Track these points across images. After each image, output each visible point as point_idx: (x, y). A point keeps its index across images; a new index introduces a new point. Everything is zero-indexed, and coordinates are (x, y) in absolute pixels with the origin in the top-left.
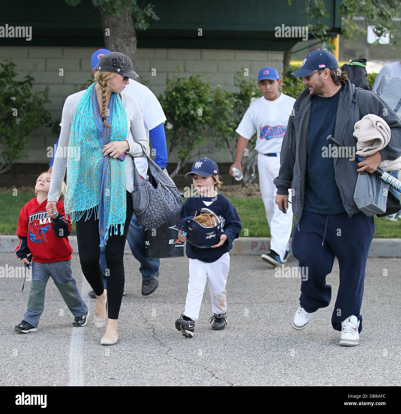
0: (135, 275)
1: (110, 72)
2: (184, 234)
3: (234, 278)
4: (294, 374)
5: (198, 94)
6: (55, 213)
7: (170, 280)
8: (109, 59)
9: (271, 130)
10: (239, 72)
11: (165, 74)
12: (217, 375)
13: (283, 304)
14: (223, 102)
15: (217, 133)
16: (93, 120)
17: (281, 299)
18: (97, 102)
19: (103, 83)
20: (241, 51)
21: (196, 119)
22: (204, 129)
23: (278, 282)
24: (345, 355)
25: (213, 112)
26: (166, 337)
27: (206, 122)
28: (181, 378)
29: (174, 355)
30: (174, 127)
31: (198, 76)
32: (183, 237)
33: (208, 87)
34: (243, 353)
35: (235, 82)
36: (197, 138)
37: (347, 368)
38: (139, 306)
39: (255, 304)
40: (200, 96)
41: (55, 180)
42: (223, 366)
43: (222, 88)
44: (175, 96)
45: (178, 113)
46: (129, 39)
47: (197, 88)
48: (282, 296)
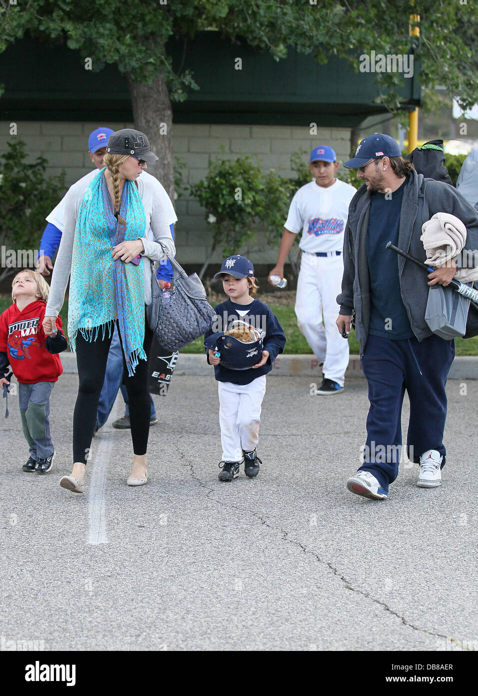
0: (169, 400)
1: (122, 154)
2: (216, 355)
3: (290, 404)
4: (362, 521)
5: (247, 180)
6: (54, 331)
7: (213, 406)
8: (120, 139)
9: (322, 224)
10: (297, 154)
11: (207, 156)
12: (268, 522)
13: (349, 436)
14: (277, 190)
15: (270, 228)
16: (102, 216)
17: (346, 430)
18: (108, 192)
19: (114, 168)
20: (299, 128)
21: (245, 211)
22: (254, 222)
23: (343, 409)
24: (424, 498)
25: (265, 202)
26: (206, 476)
27: (257, 214)
28: (225, 526)
29: (216, 498)
30: (217, 220)
31: (247, 158)
32: (217, 358)
33: (259, 171)
34: (300, 496)
35: (291, 165)
36: (246, 234)
37: (426, 514)
38: (174, 438)
39: (315, 436)
40: (249, 183)
41: (55, 290)
42: (276, 511)
43: (275, 173)
44: (218, 183)
45: (222, 203)
46: (163, 113)
47: (245, 172)
48: (348, 426)
